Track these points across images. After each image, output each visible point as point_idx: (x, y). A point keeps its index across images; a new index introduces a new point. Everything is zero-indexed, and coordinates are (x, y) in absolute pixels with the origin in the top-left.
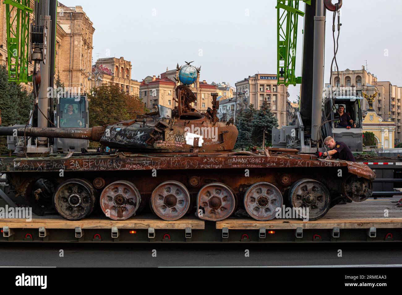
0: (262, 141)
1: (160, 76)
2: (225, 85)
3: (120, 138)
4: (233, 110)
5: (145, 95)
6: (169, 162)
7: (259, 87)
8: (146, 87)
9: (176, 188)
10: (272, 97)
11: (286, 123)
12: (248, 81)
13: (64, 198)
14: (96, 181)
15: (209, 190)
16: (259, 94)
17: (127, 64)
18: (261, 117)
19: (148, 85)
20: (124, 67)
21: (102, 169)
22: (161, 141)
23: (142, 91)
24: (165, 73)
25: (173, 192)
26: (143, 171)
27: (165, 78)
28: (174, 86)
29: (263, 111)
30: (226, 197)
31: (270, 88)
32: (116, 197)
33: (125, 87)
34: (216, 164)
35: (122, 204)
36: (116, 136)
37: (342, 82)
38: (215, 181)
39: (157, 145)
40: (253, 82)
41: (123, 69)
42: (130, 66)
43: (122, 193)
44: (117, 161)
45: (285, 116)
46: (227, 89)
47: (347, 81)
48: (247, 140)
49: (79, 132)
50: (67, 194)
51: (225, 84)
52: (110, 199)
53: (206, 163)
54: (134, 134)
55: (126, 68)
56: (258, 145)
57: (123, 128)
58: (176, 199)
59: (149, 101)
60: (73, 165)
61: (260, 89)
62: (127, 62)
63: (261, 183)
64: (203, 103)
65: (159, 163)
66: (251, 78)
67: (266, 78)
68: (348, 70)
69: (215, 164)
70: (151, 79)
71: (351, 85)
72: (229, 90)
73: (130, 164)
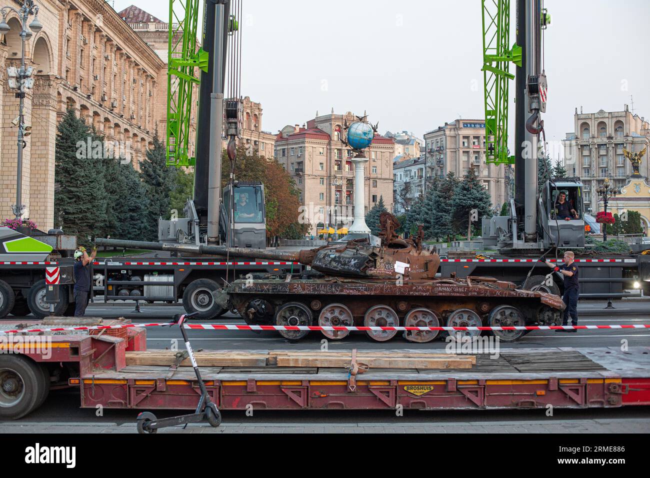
0: (467, 228)
1: (306, 124)
2: (407, 136)
3: (334, 264)
4: (421, 177)
5: (284, 155)
6: (382, 289)
7: (462, 140)
8: (283, 142)
9: (387, 312)
10: (481, 156)
11: (505, 196)
12: (444, 130)
13: (284, 317)
14: (313, 303)
15: (417, 314)
16: (461, 152)
17: (255, 107)
18: (465, 192)
19: (287, 139)
20: (250, 113)
21: (322, 293)
22: (373, 269)
23: (278, 148)
24: (314, 121)
25: (384, 315)
26: (359, 295)
27: (313, 128)
28: (328, 141)
29: (469, 184)
30: (431, 321)
31: (479, 141)
32: (333, 318)
33: (253, 143)
34: (424, 291)
35: (337, 325)
36: (330, 262)
37: (593, 131)
38: (421, 307)
39: (369, 272)
40: (453, 133)
41: (249, 115)
42: (260, 110)
43: (338, 315)
44: (336, 286)
45: (503, 185)
46: (411, 143)
47: (601, 129)
48: (445, 225)
49: (287, 254)
50: (288, 314)
51: (406, 134)
52: (327, 319)
53: (415, 290)
54: (348, 261)
55: (253, 114)
56: (461, 234)
57: (337, 255)
58: (387, 322)
59: (290, 164)
60: (296, 288)
61: (464, 143)
62: (255, 104)
63: (463, 310)
64: (373, 167)
65: (373, 289)
66: (449, 127)
67: (473, 126)
68: (601, 112)
69: (422, 291)
70: (292, 129)
71: (608, 136)
72: (413, 145)
73: (347, 289)
